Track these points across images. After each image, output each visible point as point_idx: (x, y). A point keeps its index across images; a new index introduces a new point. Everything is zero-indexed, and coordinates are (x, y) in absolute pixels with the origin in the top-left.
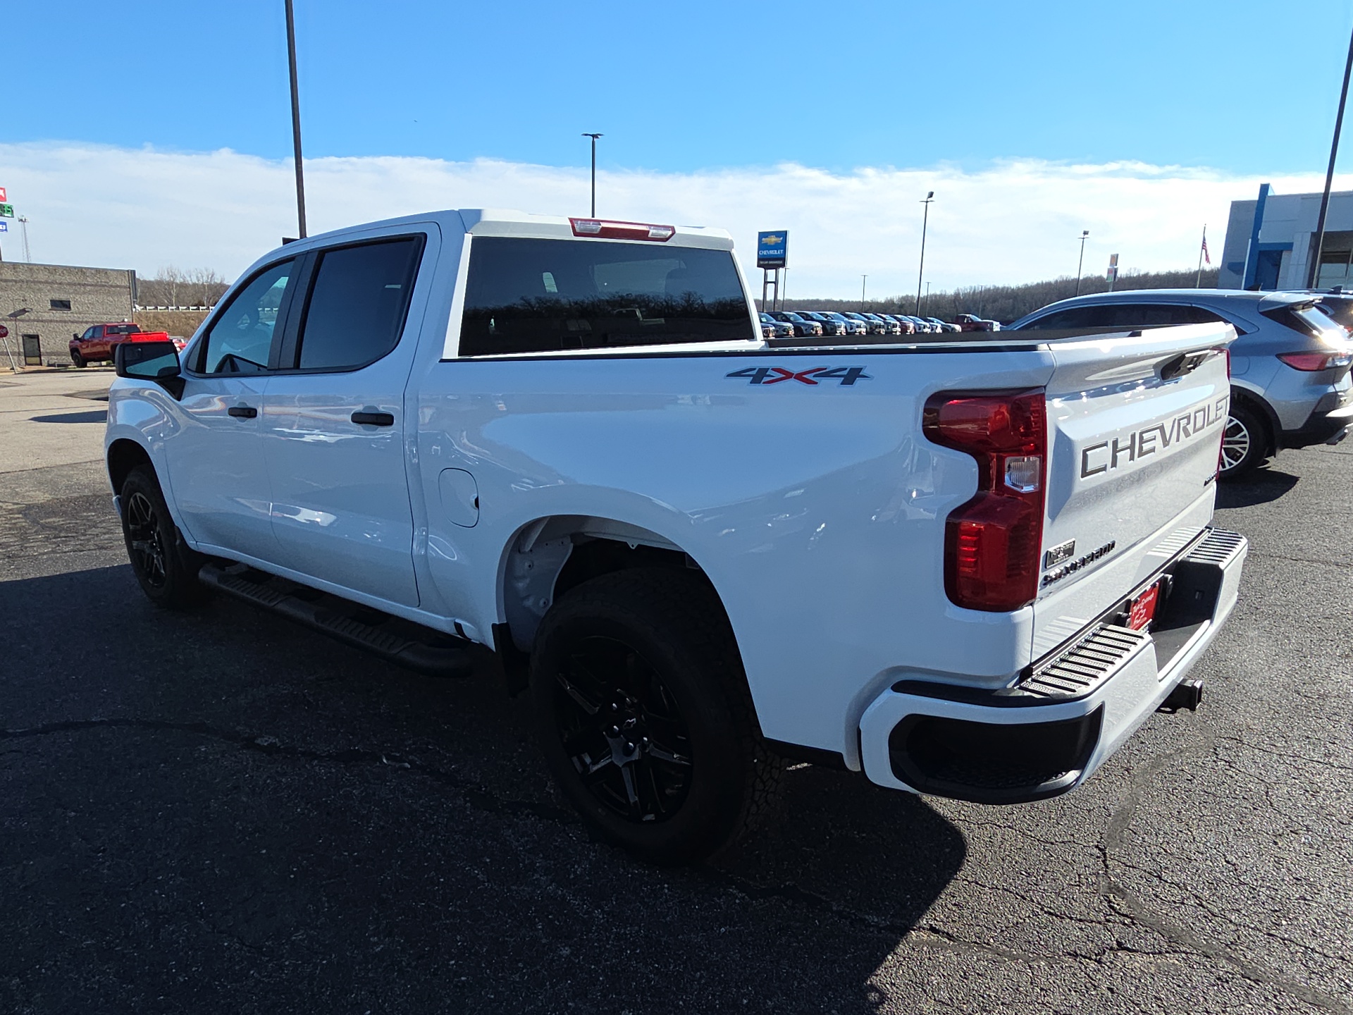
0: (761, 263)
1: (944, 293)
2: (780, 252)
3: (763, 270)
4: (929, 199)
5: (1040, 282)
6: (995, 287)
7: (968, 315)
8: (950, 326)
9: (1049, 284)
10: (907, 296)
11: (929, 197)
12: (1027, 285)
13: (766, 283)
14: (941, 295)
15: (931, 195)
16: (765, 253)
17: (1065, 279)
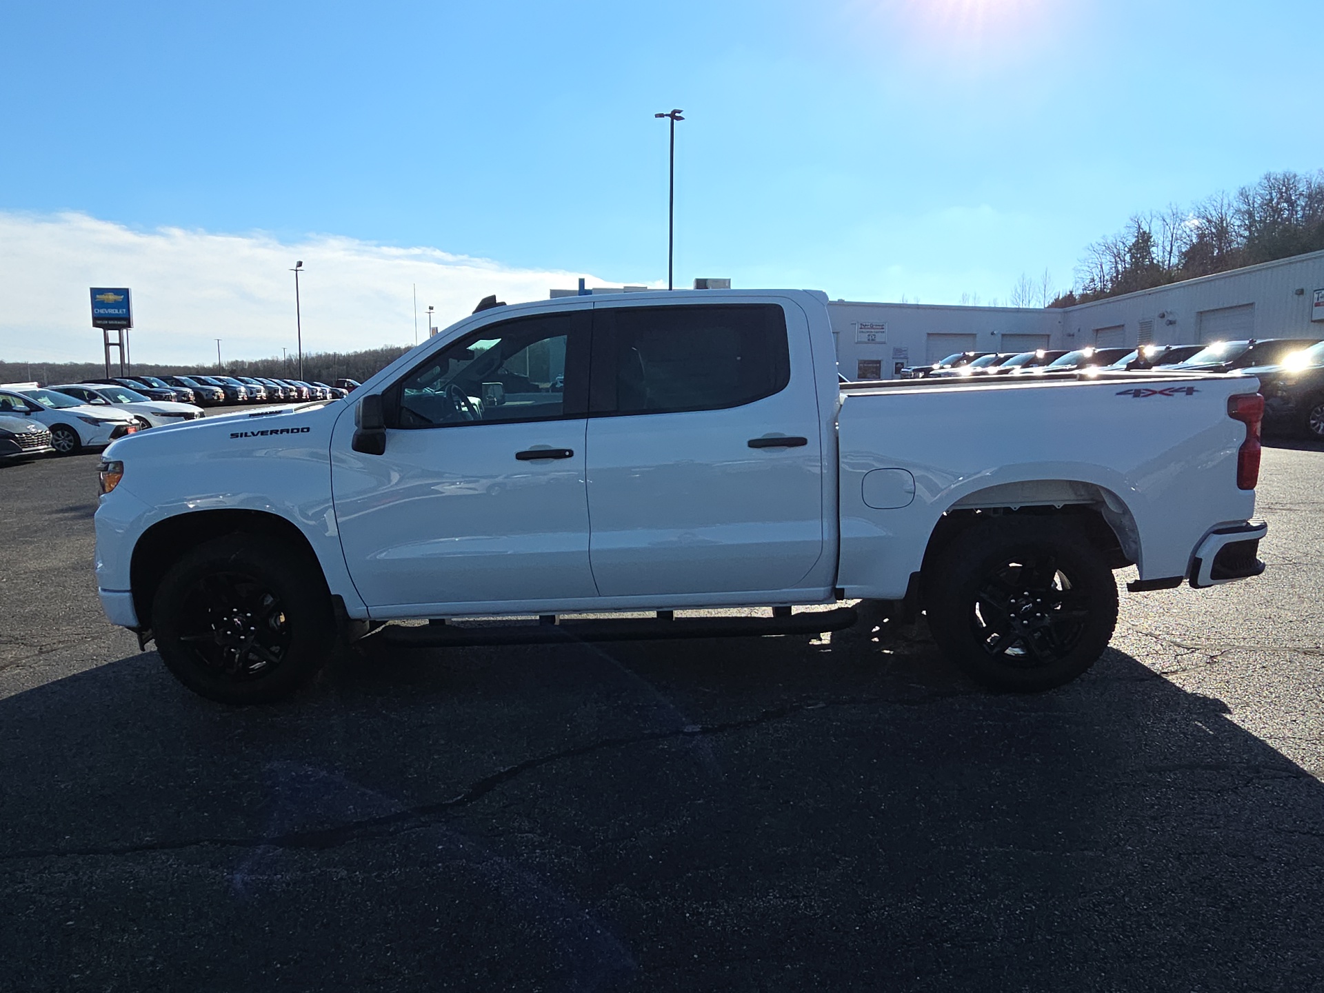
0: (99, 322)
1: (276, 359)
2: (122, 311)
3: (101, 330)
4: (298, 268)
5: (367, 350)
6: (326, 353)
7: (347, 380)
8: (338, 391)
9: (376, 352)
10: (237, 361)
11: (297, 266)
12: (356, 352)
13: (107, 344)
14: (273, 360)
15: (300, 264)
16: (102, 311)
17: (389, 347)
